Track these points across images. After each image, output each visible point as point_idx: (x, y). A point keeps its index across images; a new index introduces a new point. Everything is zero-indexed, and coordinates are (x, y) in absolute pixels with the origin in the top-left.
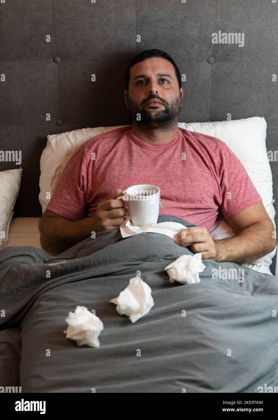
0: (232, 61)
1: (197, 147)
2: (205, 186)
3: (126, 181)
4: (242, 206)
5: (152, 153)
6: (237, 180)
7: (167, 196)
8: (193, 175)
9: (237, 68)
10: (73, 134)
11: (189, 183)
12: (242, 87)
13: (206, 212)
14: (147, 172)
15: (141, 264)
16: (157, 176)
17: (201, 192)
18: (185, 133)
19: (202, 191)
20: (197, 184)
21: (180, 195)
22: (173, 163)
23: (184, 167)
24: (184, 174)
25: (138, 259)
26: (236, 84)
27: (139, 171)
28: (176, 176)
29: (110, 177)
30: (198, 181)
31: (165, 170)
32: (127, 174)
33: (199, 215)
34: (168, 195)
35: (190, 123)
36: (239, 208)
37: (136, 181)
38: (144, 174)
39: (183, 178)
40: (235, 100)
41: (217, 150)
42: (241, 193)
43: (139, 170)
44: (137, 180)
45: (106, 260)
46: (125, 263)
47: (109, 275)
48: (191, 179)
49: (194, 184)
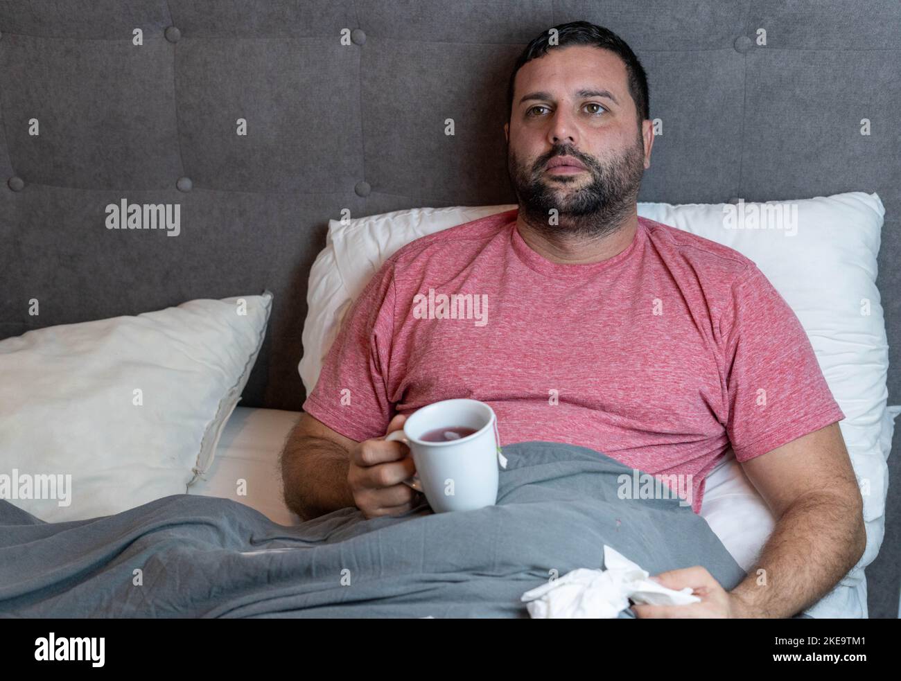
0: (798, 49)
1: (677, 273)
2: (680, 377)
3: (477, 354)
5: (557, 286)
7: (577, 397)
8: (652, 347)
9: (811, 65)
10: (387, 224)
11: (639, 365)
13: (684, 443)
14: (536, 334)
15: (467, 581)
16: (561, 345)
17: (667, 392)
18: (654, 233)
19: (669, 390)
20: (657, 371)
22: (605, 311)
23: (632, 323)
24: (629, 344)
25: (462, 567)
27: (514, 329)
29: (441, 340)
30: (664, 362)
31: (583, 330)
32: (483, 335)
33: (663, 449)
34: (580, 396)
35: (680, 205)
37: (502, 355)
38: (526, 337)
40: (802, 149)
41: (725, 284)
43: (515, 327)
44: (505, 353)
45: (379, 560)
46: (426, 576)
47: (380, 601)
48: (645, 356)
49: (650, 371)
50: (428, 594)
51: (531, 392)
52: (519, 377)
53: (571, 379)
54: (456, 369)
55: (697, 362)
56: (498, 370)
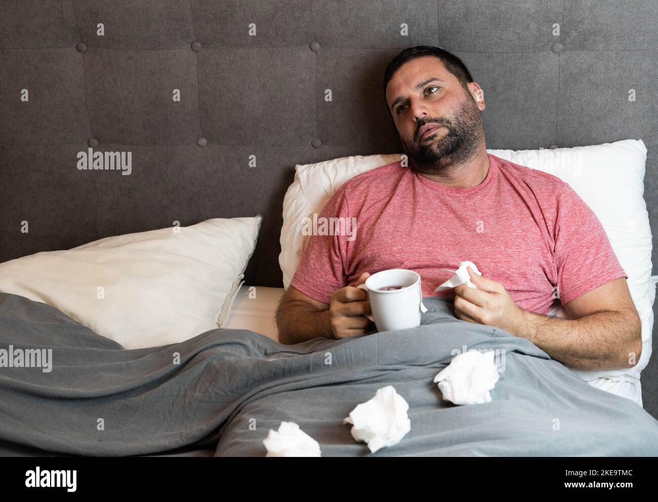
0: (592, 50)
4: (585, 287)
6: (582, 243)
9: (600, 60)
11: (503, 248)
12: (608, 91)
14: (439, 229)
15: (404, 369)
18: (504, 168)
20: (514, 251)
21: (485, 267)
25: (402, 361)
26: (598, 86)
27: (425, 225)
28: (482, 236)
29: (380, 232)
30: (518, 246)
36: (580, 289)
37: (419, 240)
39: (493, 240)
40: (595, 113)
41: (552, 196)
42: (586, 265)
44: (421, 239)
45: (351, 360)
46: (380, 367)
47: (353, 383)
48: (506, 243)
49: (510, 251)
50: (382, 377)
51: (439, 263)
52: (430, 253)
53: (462, 257)
54: (391, 250)
55: (537, 246)
56: (417, 249)
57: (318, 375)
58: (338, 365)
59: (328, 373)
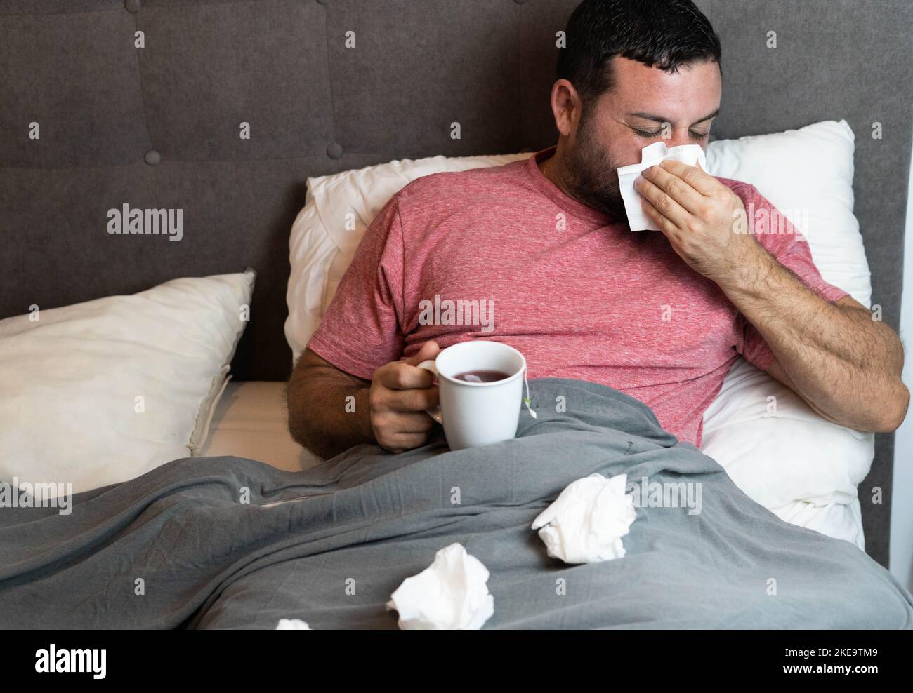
3: (500, 286)
15: (486, 512)
16: (582, 277)
24: (650, 284)
25: (481, 500)
32: (506, 266)
45: (400, 500)
47: (402, 538)
50: (449, 528)
51: (556, 328)
57: (345, 528)
58: (378, 510)
59: (361, 524)
